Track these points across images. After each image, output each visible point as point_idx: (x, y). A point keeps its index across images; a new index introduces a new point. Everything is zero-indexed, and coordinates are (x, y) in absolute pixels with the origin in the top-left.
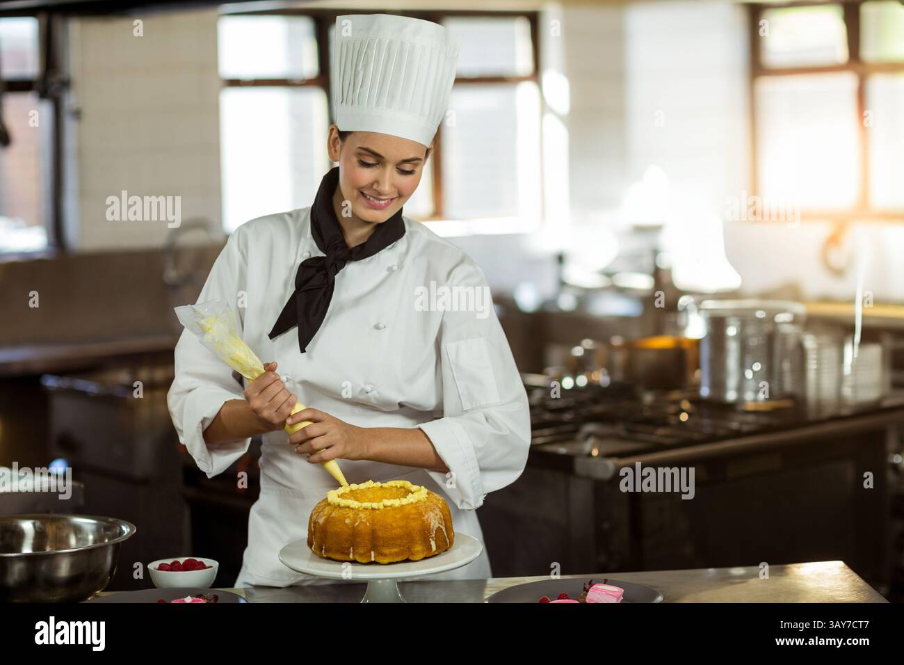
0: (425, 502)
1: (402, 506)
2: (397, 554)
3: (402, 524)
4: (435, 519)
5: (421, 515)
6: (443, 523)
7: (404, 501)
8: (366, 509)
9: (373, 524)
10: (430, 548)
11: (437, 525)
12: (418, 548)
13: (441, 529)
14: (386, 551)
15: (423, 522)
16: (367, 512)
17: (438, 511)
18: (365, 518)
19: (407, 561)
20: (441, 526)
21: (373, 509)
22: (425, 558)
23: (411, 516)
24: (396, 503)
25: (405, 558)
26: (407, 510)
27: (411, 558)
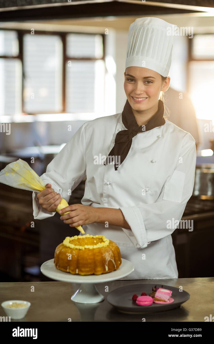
0: (106, 248)
1: (93, 249)
2: (88, 271)
3: (92, 257)
4: (108, 256)
5: (102, 254)
6: (113, 258)
7: (95, 247)
8: (76, 249)
9: (78, 257)
10: (105, 269)
11: (109, 259)
12: (99, 269)
13: (112, 261)
14: (83, 269)
15: (102, 257)
16: (77, 251)
17: (111, 252)
18: (75, 253)
19: (93, 274)
20: (112, 260)
21: (80, 250)
22: (102, 274)
23: (97, 254)
24: (91, 247)
25: (92, 273)
26: (95, 251)
27: (95, 273)
